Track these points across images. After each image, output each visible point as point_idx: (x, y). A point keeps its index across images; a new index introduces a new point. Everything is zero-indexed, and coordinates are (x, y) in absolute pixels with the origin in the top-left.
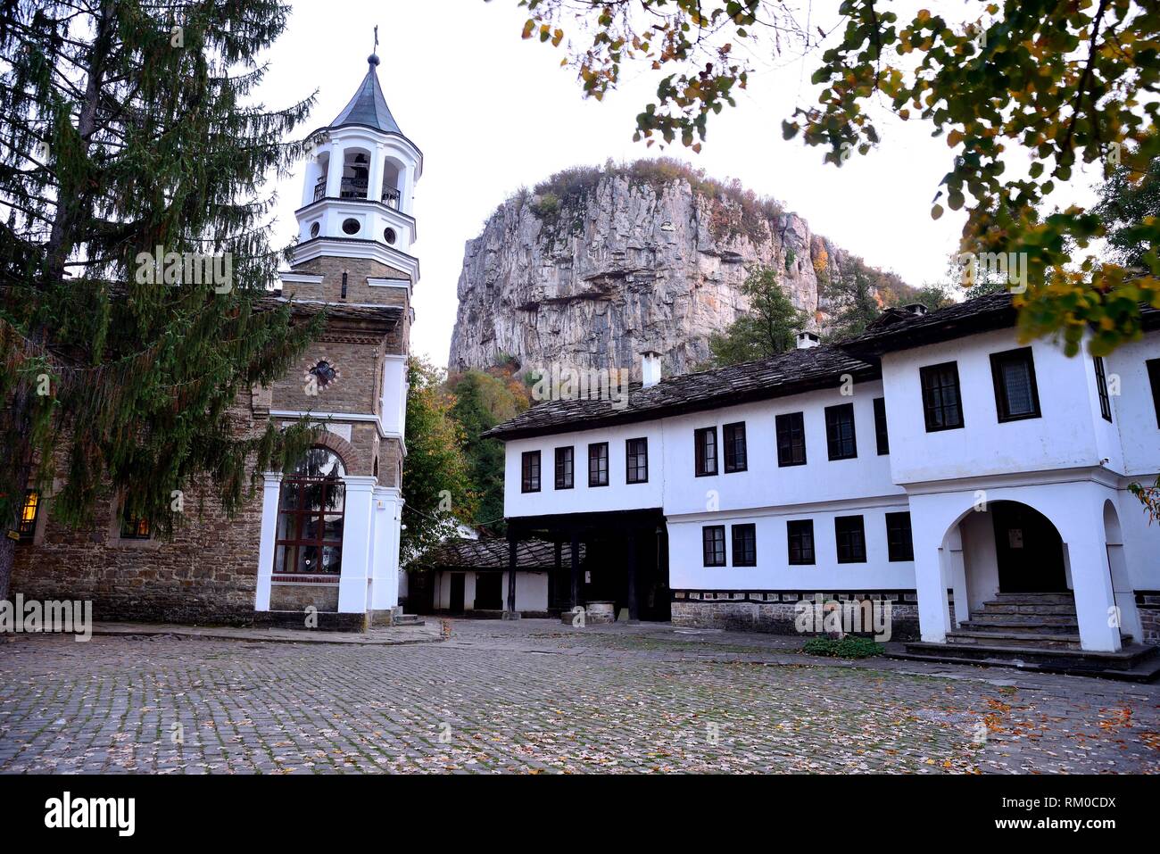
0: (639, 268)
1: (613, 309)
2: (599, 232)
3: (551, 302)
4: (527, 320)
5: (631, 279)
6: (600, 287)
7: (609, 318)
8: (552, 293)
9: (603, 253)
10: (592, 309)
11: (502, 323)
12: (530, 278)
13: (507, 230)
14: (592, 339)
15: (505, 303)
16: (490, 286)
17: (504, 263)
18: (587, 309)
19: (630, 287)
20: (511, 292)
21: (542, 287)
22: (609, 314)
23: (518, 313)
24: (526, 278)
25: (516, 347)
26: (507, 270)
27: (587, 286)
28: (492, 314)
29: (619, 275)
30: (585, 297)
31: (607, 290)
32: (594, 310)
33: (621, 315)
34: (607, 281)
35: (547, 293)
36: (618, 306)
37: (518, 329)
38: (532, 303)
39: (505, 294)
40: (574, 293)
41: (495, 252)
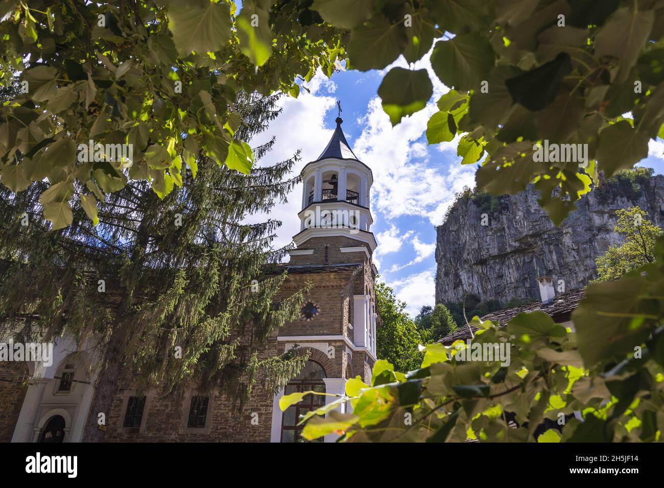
0: (549, 229)
1: (537, 257)
2: (519, 210)
3: (494, 257)
4: (480, 271)
5: (546, 236)
6: (525, 244)
7: (535, 264)
8: (494, 251)
9: (524, 223)
10: (522, 259)
11: (465, 274)
12: (479, 245)
13: (461, 217)
14: (526, 279)
15: (466, 261)
16: (454, 253)
17: (462, 237)
18: (519, 260)
19: (546, 242)
20: (468, 254)
21: (488, 249)
22: (534, 261)
23: (474, 267)
24: (476, 245)
25: (475, 288)
26: (464, 241)
27: (517, 244)
28: (458, 269)
29: (537, 235)
30: (516, 251)
31: (530, 245)
32: (524, 260)
33: (543, 261)
34: (529, 240)
35: (491, 252)
36: (540, 255)
37: (476, 277)
38: (481, 260)
39: (465, 255)
40: (509, 250)
41: (455, 231)
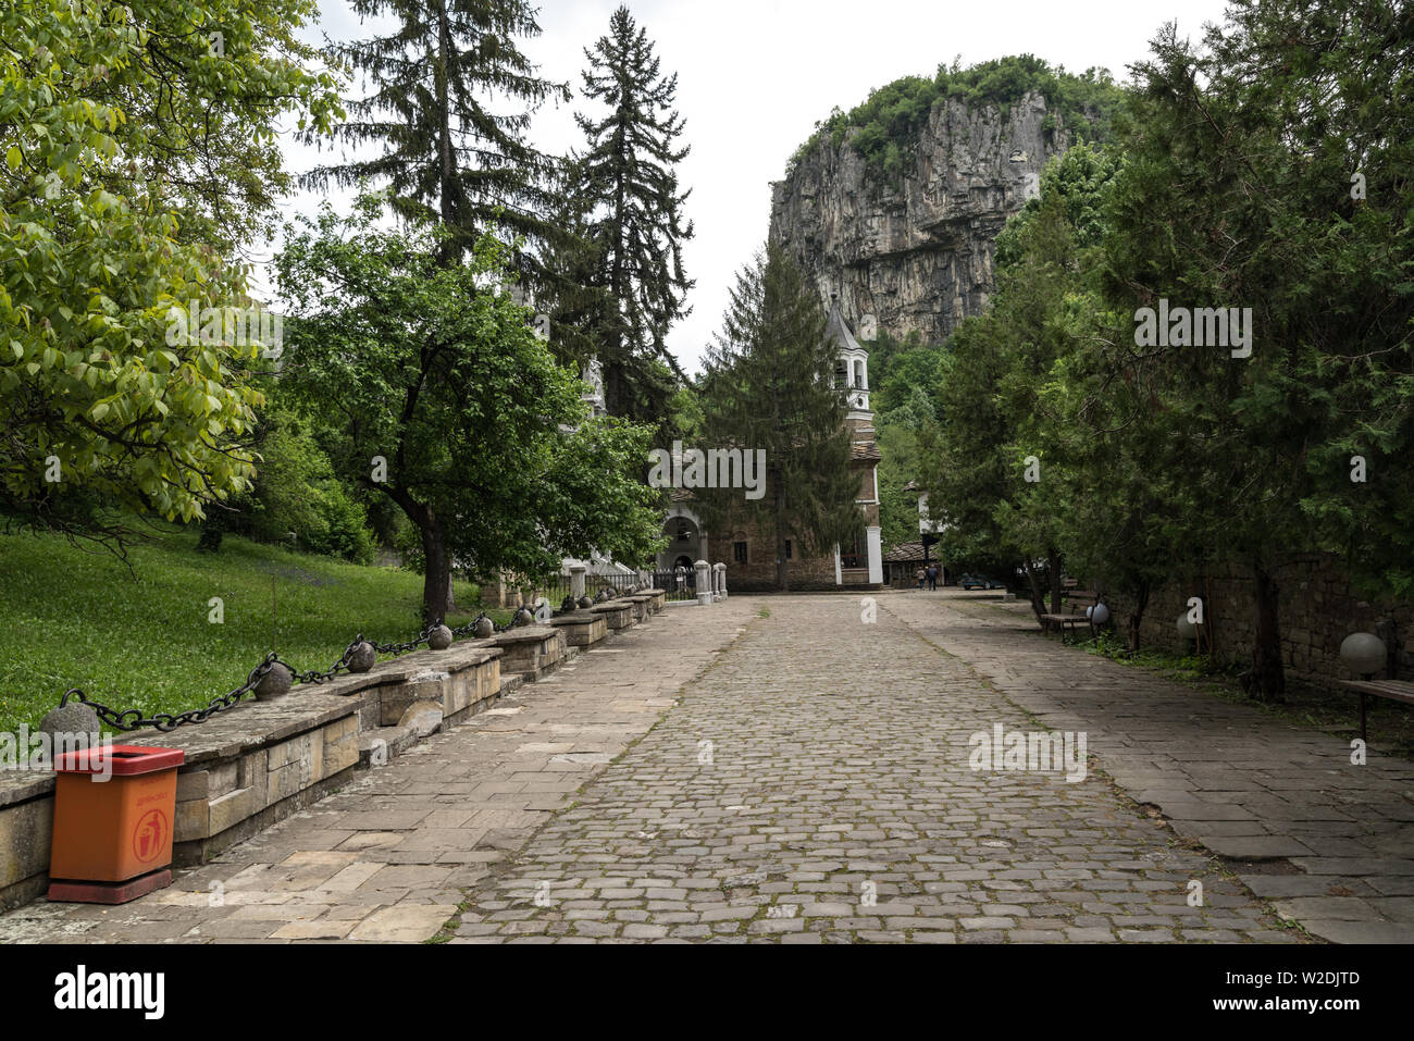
0: (985, 210)
1: (957, 260)
2: (935, 171)
3: (883, 257)
4: (857, 280)
5: (977, 224)
6: (940, 236)
7: (953, 272)
8: (884, 247)
9: (941, 196)
10: (932, 262)
11: (828, 283)
12: (858, 231)
13: (825, 173)
14: (935, 298)
15: (831, 260)
16: (810, 240)
17: (824, 211)
18: (926, 263)
19: (975, 235)
20: (836, 247)
21: (873, 241)
22: (953, 266)
23: (845, 271)
24: (853, 231)
25: (846, 310)
26: (828, 220)
27: (925, 236)
28: (815, 272)
29: (963, 222)
30: (924, 249)
31: (948, 239)
32: (936, 264)
33: (968, 266)
34: (948, 229)
35: (879, 248)
36: (963, 257)
37: (847, 290)
38: (861, 260)
39: (829, 249)
40: (910, 245)
41: (811, 198)
